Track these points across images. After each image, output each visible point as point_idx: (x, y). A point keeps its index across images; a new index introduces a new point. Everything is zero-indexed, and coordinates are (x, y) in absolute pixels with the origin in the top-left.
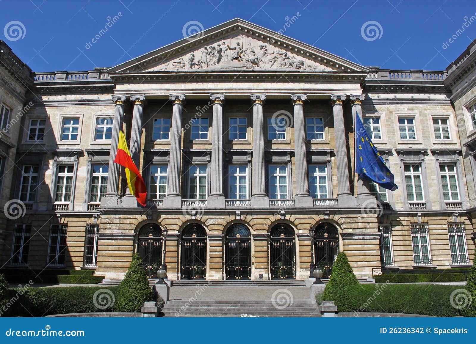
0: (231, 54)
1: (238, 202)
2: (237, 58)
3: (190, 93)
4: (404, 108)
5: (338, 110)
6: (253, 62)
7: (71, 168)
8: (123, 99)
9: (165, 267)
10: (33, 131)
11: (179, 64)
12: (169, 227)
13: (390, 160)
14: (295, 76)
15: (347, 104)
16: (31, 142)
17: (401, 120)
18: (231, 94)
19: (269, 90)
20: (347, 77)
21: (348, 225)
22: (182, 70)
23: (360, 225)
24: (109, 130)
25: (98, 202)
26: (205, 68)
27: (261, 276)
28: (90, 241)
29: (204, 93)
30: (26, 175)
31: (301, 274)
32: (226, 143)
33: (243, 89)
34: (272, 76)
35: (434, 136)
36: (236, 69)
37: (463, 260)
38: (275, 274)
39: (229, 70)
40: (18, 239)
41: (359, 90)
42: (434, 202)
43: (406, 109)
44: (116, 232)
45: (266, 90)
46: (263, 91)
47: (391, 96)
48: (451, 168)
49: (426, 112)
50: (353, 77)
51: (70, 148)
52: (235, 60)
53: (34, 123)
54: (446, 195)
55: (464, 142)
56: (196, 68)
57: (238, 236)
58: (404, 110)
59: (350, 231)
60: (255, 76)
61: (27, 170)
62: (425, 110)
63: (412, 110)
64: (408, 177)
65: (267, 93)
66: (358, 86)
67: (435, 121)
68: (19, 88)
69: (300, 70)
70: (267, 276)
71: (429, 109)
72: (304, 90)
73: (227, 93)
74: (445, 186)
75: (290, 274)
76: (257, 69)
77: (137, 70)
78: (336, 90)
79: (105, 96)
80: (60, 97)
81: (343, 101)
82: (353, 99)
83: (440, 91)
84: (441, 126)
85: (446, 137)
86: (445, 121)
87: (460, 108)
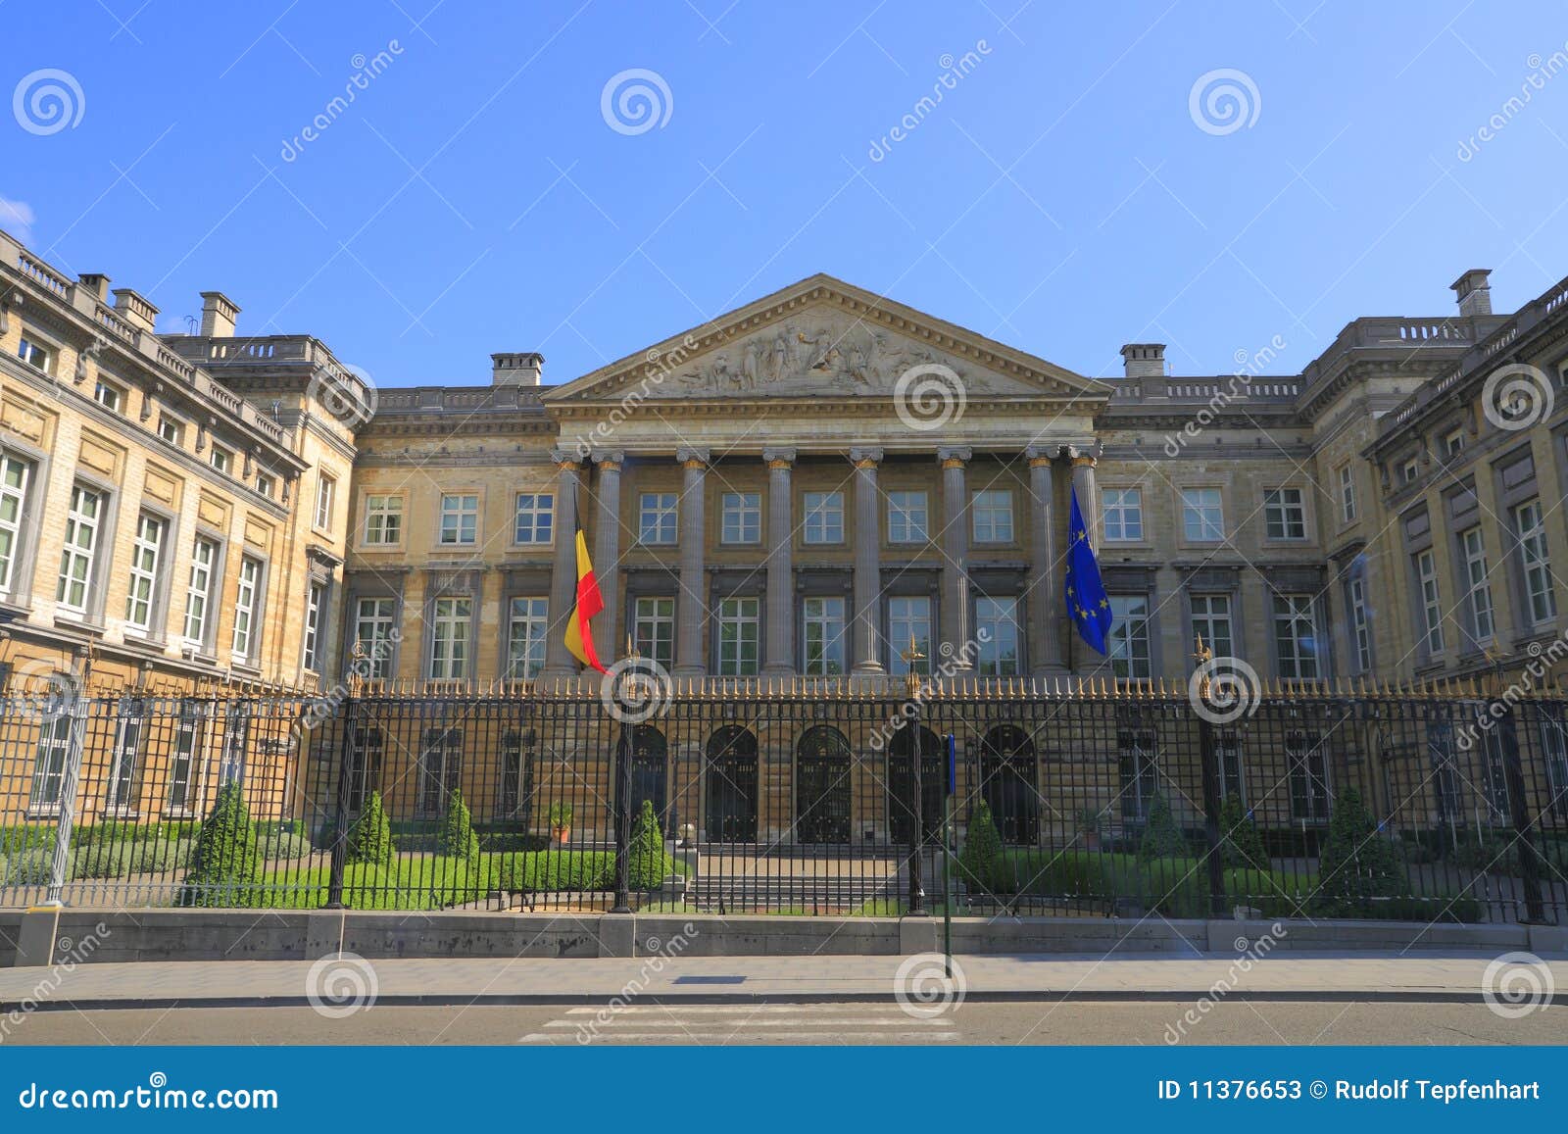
2: (820, 368)
3: (720, 445)
4: (1197, 467)
5: (1042, 473)
7: (463, 608)
10: (376, 521)
11: (695, 380)
13: (1159, 587)
15: (1062, 466)
16: (372, 547)
18: (808, 447)
19: (890, 437)
20: (1061, 405)
21: (1054, 732)
22: (705, 394)
23: (1080, 732)
24: (545, 520)
27: (870, 837)
29: (751, 445)
30: (366, 619)
32: (799, 551)
33: (833, 437)
35: (1265, 531)
36: (820, 392)
37: (1319, 808)
39: (801, 393)
41: (1090, 435)
43: (1202, 470)
44: (568, 743)
45: (884, 437)
46: (878, 441)
48: (1301, 606)
49: (1250, 475)
50: (1076, 404)
51: (459, 560)
52: (818, 370)
53: (376, 502)
55: (1331, 547)
56: (728, 391)
57: (824, 752)
58: (1199, 471)
60: (861, 406)
61: (367, 610)
62: (1248, 469)
63: (1217, 470)
64: (1201, 627)
65: (887, 444)
66: (1088, 425)
67: (1270, 494)
68: (344, 432)
71: (1258, 469)
72: (967, 436)
73: (798, 445)
76: (863, 390)
77: (604, 393)
78: (1039, 432)
79: (533, 445)
80: (433, 446)
81: (1053, 461)
82: (1074, 453)
83: (1285, 426)
84: (1283, 506)
85: (1297, 531)
86: (1293, 496)
87: (1326, 470)
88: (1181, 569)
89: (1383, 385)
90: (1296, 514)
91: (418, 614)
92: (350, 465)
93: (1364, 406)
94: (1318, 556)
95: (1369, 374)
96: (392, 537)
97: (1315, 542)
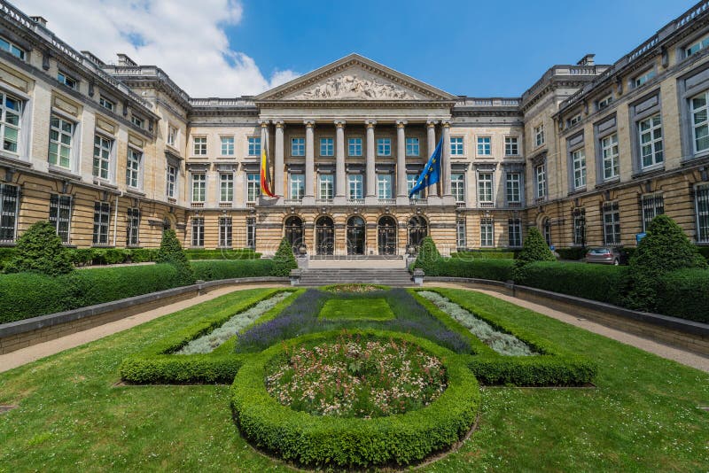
0: (349, 86)
1: (356, 202)
2: (354, 90)
3: (319, 119)
5: (432, 132)
6: (367, 93)
7: (231, 177)
8: (267, 122)
9: (305, 246)
10: (197, 147)
11: (309, 94)
12: (307, 219)
14: (399, 104)
15: (439, 127)
16: (197, 156)
17: (480, 140)
18: (350, 120)
19: (379, 116)
20: (440, 105)
21: (434, 218)
23: (443, 218)
24: (258, 147)
25: (254, 202)
26: (328, 98)
27: (371, 252)
28: (250, 229)
29: (330, 119)
30: (196, 181)
31: (401, 251)
32: (347, 159)
33: (359, 116)
34: (381, 105)
35: (504, 152)
37: (518, 243)
38: (382, 250)
39: (347, 99)
40: (195, 229)
41: (449, 116)
42: (500, 202)
43: (485, 131)
44: (268, 222)
46: (374, 117)
47: (473, 120)
48: (516, 177)
50: (445, 104)
51: (228, 161)
52: (352, 91)
53: (197, 140)
54: (509, 198)
55: (528, 156)
56: (321, 98)
57: (356, 225)
58: (483, 131)
59: (435, 222)
60: (368, 105)
62: (501, 131)
63: (490, 131)
64: (481, 184)
65: (378, 119)
66: (448, 111)
67: (507, 140)
68: (180, 112)
69: (404, 99)
70: (376, 252)
71: (504, 131)
73: (347, 119)
74: (509, 191)
75: (392, 250)
76: (368, 98)
77: (276, 99)
78: (431, 116)
79: (252, 121)
80: (216, 120)
81: (435, 125)
82: (444, 122)
83: (514, 115)
84: (511, 143)
85: (515, 152)
86: (515, 140)
87: (529, 129)
88: (476, 165)
89: (561, 92)
90: (515, 147)
91: (214, 179)
92: (185, 126)
93: (554, 99)
94: (522, 160)
95: (557, 87)
96: (204, 152)
97: (522, 155)
